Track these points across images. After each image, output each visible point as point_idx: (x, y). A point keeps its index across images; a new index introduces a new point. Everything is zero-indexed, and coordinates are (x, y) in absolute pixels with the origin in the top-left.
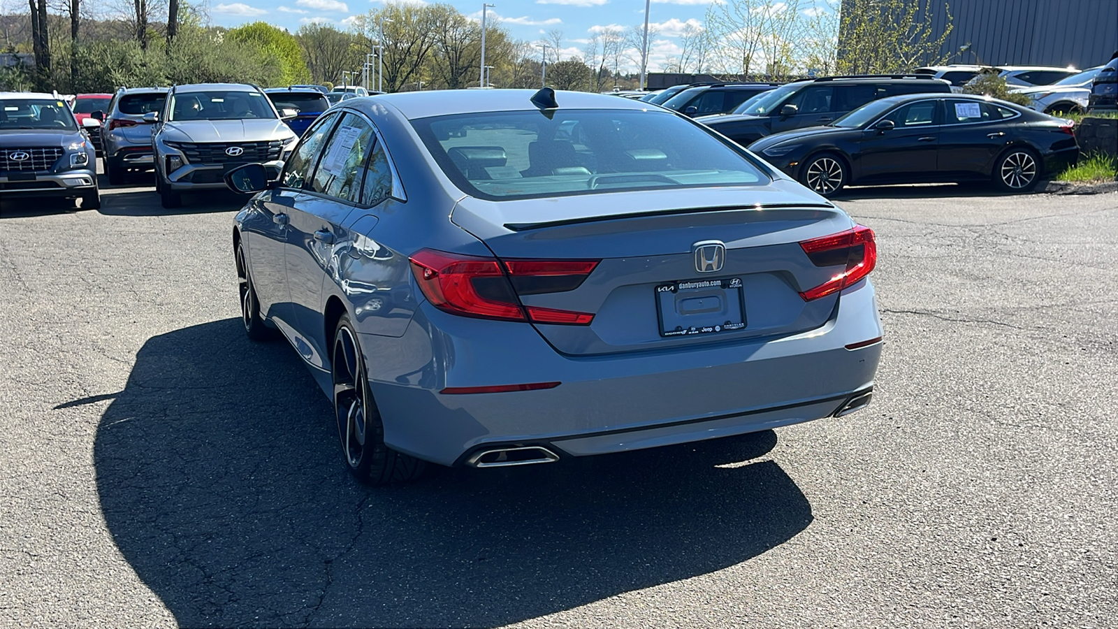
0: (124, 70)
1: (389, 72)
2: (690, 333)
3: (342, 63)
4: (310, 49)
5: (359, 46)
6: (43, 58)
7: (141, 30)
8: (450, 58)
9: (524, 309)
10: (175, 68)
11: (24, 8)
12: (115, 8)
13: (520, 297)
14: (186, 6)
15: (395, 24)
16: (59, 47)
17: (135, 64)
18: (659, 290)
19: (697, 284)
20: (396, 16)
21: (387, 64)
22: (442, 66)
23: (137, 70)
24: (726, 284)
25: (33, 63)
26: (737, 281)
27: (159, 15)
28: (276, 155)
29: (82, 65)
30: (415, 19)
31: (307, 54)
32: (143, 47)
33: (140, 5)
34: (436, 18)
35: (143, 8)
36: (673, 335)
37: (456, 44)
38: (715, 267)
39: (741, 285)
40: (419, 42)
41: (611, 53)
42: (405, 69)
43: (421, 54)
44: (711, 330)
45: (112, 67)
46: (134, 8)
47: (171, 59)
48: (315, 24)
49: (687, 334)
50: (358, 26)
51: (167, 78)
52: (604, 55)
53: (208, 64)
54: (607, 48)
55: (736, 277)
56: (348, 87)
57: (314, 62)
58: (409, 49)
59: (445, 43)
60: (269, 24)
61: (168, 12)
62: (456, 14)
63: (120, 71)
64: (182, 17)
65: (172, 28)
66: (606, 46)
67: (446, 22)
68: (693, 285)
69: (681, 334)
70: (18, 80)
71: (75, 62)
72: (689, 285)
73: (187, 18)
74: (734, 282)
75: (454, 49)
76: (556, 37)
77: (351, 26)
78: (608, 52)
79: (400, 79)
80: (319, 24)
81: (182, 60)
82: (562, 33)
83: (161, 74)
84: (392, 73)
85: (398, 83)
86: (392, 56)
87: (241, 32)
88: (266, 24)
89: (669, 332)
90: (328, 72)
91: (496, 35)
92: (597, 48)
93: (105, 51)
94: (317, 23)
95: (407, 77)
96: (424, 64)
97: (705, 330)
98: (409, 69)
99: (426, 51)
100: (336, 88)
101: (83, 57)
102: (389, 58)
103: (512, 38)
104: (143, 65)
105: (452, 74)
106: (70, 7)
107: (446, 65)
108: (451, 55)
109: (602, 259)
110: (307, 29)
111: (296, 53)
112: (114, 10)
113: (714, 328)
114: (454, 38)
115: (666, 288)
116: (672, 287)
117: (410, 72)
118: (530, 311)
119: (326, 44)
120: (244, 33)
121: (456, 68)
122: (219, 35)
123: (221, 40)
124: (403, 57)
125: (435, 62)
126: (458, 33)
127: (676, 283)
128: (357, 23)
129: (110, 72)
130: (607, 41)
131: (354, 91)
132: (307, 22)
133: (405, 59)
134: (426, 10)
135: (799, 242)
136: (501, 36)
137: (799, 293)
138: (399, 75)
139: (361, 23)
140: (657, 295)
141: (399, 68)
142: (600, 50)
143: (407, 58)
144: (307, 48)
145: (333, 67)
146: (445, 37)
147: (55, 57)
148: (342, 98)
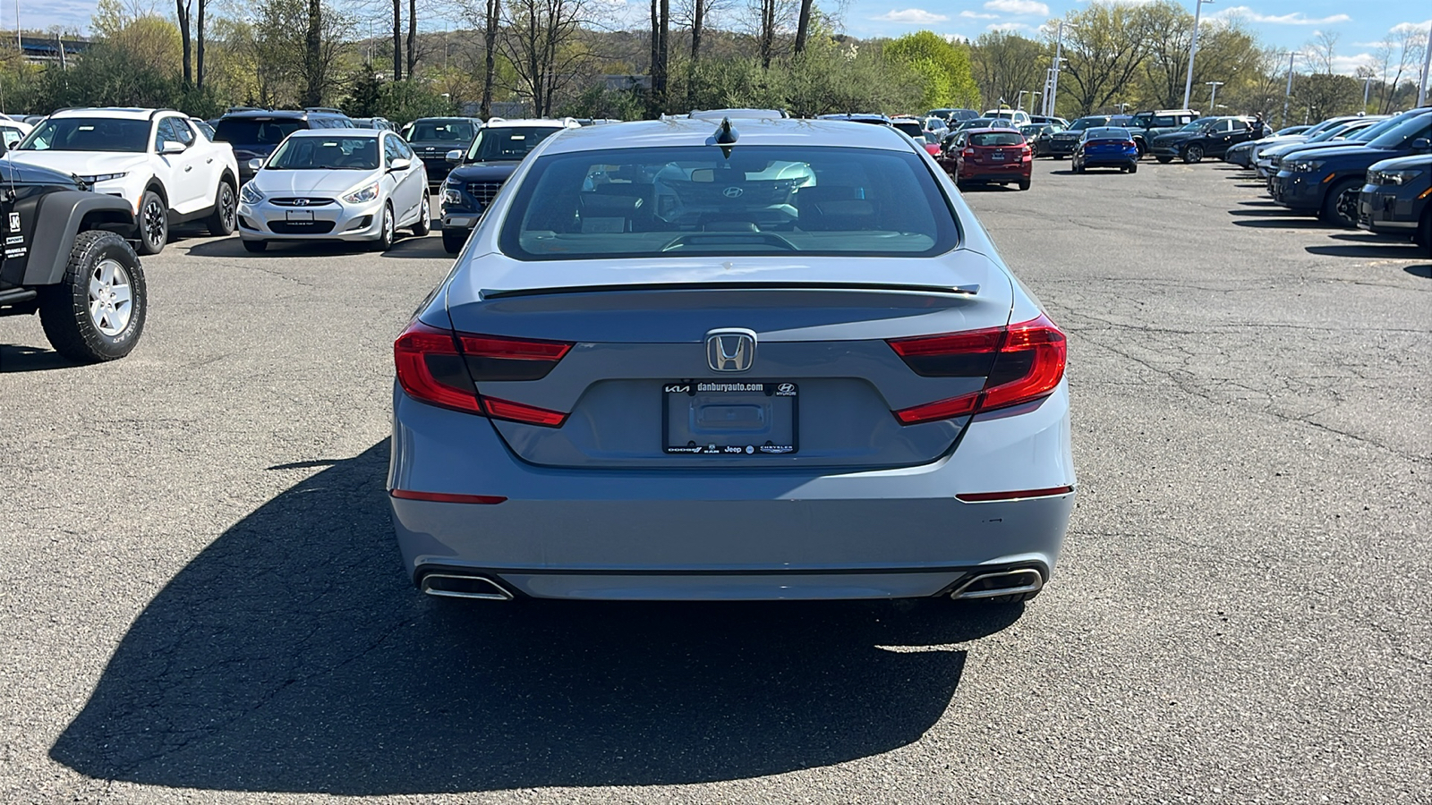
0: (741, 92)
1: (1084, 91)
2: (706, 452)
3: (1027, 80)
4: (988, 64)
5: (1049, 58)
6: (659, 81)
7: (766, 45)
8: (1168, 72)
9: (480, 398)
10: (796, 90)
11: (646, 24)
12: (740, 20)
13: (476, 383)
14: (818, 14)
15: (1098, 30)
16: (677, 67)
17: (754, 86)
18: (667, 390)
19: (726, 386)
20: (1102, 19)
21: (1083, 81)
22: (1157, 83)
23: (755, 93)
24: (771, 387)
25: (649, 85)
26: (789, 388)
27: (787, 27)
28: (782, 198)
29: (697, 87)
30: (1126, 22)
31: (984, 70)
32: (766, 65)
33: (768, 16)
34: (1154, 21)
35: (771, 20)
36: (680, 452)
37: (1178, 52)
38: (739, 367)
39: (794, 393)
40: (1129, 51)
41: (1412, 61)
42: (1107, 88)
43: (1130, 67)
44: (738, 450)
45: (728, 90)
46: (761, 20)
47: (793, 78)
48: (996, 32)
49: (701, 452)
50: (1050, 33)
51: (788, 101)
52: (1402, 64)
53: (834, 85)
54: (1408, 54)
55: (787, 381)
56: (1002, 111)
57: (992, 80)
58: (1114, 61)
59: (1164, 52)
60: (935, 34)
61: (797, 23)
62: (1183, 13)
63: (737, 93)
64: (812, 29)
65: (800, 41)
66: (1406, 52)
67: (1168, 25)
68: (719, 388)
69: (692, 452)
70: (631, 105)
71: (691, 83)
72: (713, 387)
73: (818, 30)
74: (784, 387)
75: (1176, 59)
76: (1330, 39)
77: (1041, 34)
78: (1409, 61)
79: (1100, 99)
80: (1002, 32)
81: (804, 80)
82: (1338, 34)
83: (781, 96)
84: (1089, 93)
85: (1096, 104)
86: (1091, 70)
87: (900, 45)
88: (931, 34)
89: (674, 448)
90: (1008, 92)
91: (1237, 40)
92: (1391, 55)
93: (723, 70)
94: (999, 31)
95: (1108, 96)
96: (1133, 80)
97: (729, 449)
98: (1111, 88)
99: (1136, 64)
100: (988, 112)
101: (698, 77)
102: (1087, 75)
103: (1261, 44)
104: (763, 87)
105: (1170, 93)
106: (692, 21)
107: (1162, 80)
108: (1170, 67)
109: (576, 342)
110: (986, 39)
111: (965, 69)
112: (739, 22)
113: (744, 449)
114: (1177, 45)
115: (678, 387)
116: (688, 388)
117: (1113, 91)
118: (487, 402)
119: (1007, 57)
120: (904, 46)
121: (1176, 86)
122: (853, 49)
123: (855, 56)
124: (1105, 71)
125: (1147, 77)
126: (1183, 39)
127: (693, 383)
128: (1049, 30)
129: (725, 95)
130: (1409, 44)
131: (1009, 116)
132: (988, 30)
133: (1107, 74)
134: (1142, 10)
135: (886, 340)
136: (1247, 41)
137: (891, 411)
138: (1098, 94)
139: (1053, 29)
140: (666, 396)
141: (1099, 86)
142: (1397, 57)
143: (1111, 73)
144: (985, 63)
145: (1014, 86)
146: (1164, 45)
147: (672, 79)
148: (991, 124)
